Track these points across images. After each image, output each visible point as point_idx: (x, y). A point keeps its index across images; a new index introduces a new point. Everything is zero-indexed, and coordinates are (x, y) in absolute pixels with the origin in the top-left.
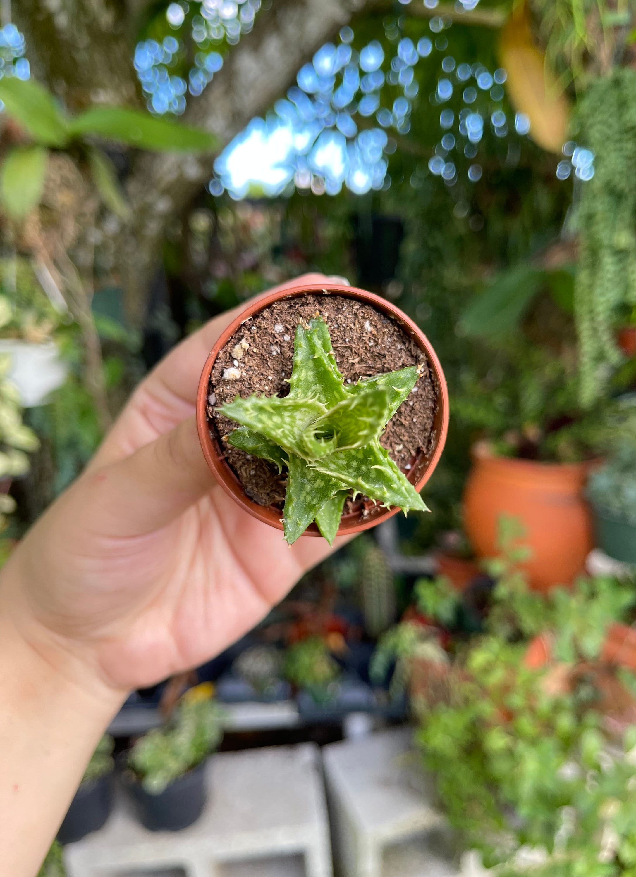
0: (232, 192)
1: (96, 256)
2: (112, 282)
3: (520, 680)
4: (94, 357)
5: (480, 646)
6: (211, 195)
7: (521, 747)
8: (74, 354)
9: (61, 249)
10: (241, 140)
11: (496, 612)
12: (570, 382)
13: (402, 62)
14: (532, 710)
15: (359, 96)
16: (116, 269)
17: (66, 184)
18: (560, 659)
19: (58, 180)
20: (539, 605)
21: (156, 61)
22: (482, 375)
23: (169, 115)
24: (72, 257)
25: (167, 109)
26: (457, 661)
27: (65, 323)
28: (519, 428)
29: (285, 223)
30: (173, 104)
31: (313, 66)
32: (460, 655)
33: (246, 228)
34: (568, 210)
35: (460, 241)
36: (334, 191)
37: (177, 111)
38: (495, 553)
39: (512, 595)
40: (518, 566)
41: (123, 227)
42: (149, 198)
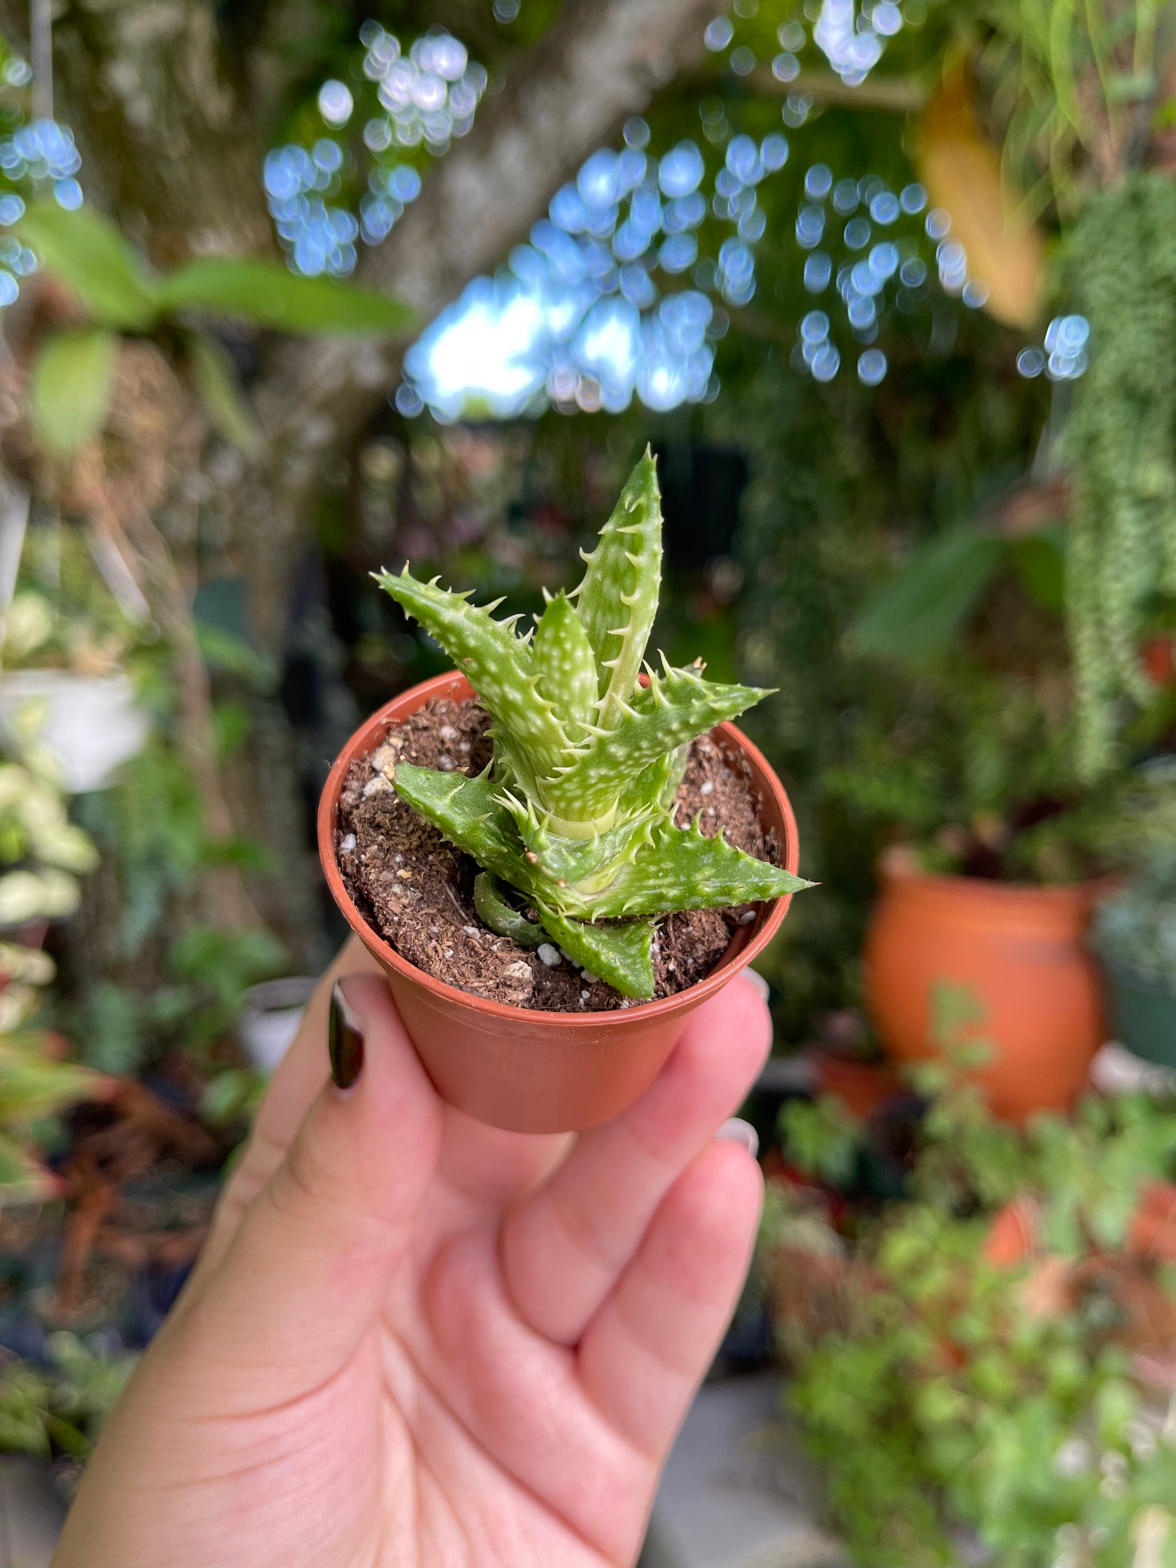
0: (436, 410)
1: (200, 522)
2: (228, 568)
3: (978, 1289)
4: (197, 701)
5: (902, 1225)
6: (399, 417)
7: (988, 1417)
8: (160, 695)
9: (140, 509)
10: (454, 318)
11: (930, 1160)
12: (1056, 738)
13: (734, 180)
14: (1002, 1345)
15: (659, 239)
16: (234, 546)
17: (149, 394)
18: (1053, 1249)
19: (137, 388)
20: (1010, 1148)
21: (303, 185)
22: (888, 727)
23: (325, 279)
24: (159, 522)
25: (322, 268)
26: (859, 1252)
27: (144, 642)
28: (966, 824)
29: (529, 464)
30: (332, 261)
31: (577, 189)
32: (865, 1241)
33: (459, 472)
34: (1044, 430)
35: (849, 486)
36: (618, 405)
37: (339, 273)
38: (928, 1052)
39: (959, 1131)
40: (971, 1075)
41: (248, 470)
42: (296, 420)
